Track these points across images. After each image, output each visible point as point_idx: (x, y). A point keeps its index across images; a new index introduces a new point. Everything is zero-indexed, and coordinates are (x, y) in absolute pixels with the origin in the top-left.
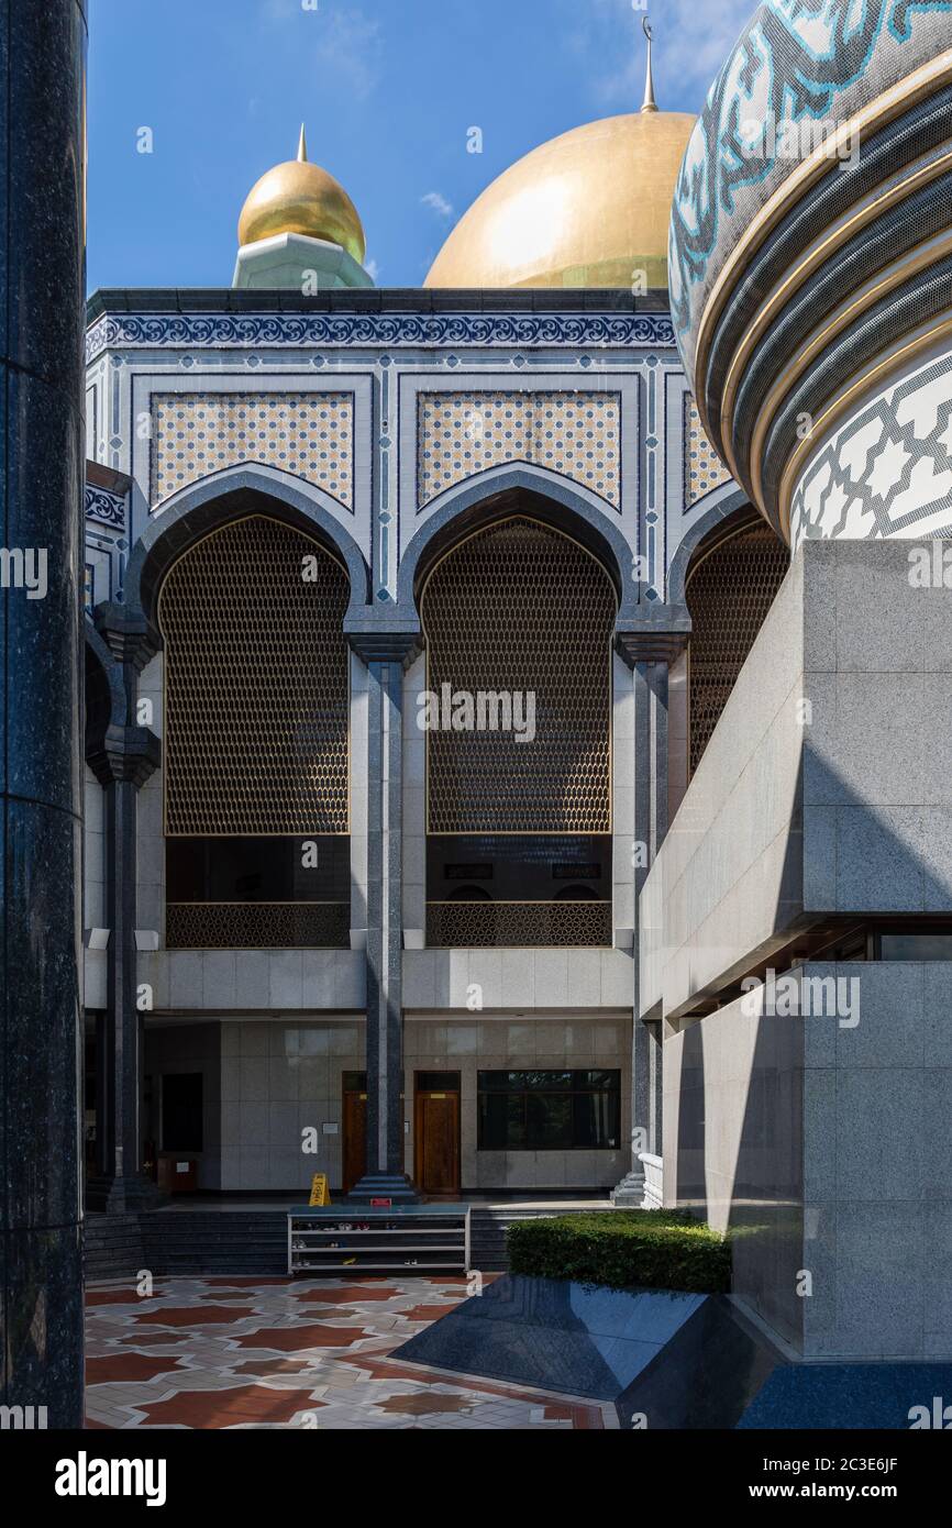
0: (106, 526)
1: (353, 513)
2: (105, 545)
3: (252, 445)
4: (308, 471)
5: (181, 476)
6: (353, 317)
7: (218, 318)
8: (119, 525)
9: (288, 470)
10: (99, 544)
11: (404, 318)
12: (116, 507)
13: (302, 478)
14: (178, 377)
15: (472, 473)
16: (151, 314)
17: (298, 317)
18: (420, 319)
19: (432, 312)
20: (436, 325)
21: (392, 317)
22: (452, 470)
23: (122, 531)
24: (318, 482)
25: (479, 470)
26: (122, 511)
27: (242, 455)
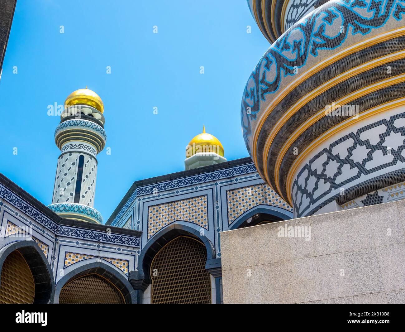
0: (134, 248)
1: (208, 230)
2: (134, 253)
3: (177, 216)
4: (194, 220)
5: (156, 229)
6: (206, 174)
7: (167, 182)
8: (138, 247)
9: (188, 221)
10: (131, 253)
11: (221, 171)
12: (137, 241)
13: (193, 223)
14: (156, 200)
15: (245, 211)
16: (149, 185)
17: (190, 177)
18: (226, 170)
19: (229, 167)
20: (231, 171)
21: (217, 172)
22: (239, 212)
23: (139, 248)
24: (197, 223)
25: (247, 210)
26: (139, 242)
27: (174, 219)
